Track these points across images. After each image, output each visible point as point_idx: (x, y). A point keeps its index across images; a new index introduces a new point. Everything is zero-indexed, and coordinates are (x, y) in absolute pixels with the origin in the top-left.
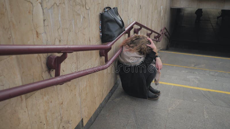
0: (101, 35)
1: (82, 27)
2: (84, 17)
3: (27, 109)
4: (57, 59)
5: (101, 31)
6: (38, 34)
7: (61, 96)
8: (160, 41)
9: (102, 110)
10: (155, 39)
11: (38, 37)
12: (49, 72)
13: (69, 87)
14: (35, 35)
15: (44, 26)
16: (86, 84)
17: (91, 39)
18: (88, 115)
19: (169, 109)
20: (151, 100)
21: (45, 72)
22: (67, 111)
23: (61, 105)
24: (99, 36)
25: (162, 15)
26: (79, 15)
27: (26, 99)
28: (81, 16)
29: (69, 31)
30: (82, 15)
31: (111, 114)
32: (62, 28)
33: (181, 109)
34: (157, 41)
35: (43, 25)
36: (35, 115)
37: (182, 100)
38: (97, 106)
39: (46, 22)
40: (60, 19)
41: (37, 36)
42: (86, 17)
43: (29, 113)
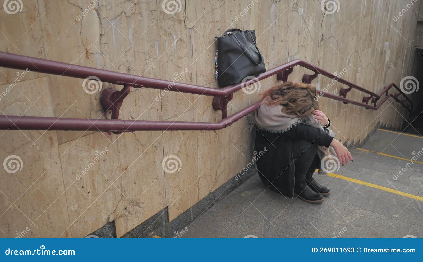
0: (217, 73)
1: (176, 55)
2: (180, 40)
3: (59, 159)
4: (115, 95)
5: (217, 66)
6: (89, 54)
7: (125, 157)
8: (376, 108)
9: (214, 206)
10: (365, 103)
11: (88, 58)
12: (105, 114)
13: (143, 145)
14: (84, 55)
15: (101, 43)
16: (178, 149)
17: (194, 77)
18: (179, 204)
19: (337, 223)
20: (307, 202)
21: (96, 112)
22: (135, 184)
23: (123, 171)
24: (214, 74)
25: (387, 59)
26: (171, 35)
27: (59, 145)
28: (175, 37)
29: (147, 58)
30: (177, 36)
31: (228, 213)
32: (134, 51)
33: (359, 226)
34: (368, 106)
35: (99, 42)
36: (73, 173)
37: (370, 212)
38: (203, 194)
39: (103, 38)
40: (130, 37)
41: (86, 56)
42: (185, 39)
43: (63, 166)
